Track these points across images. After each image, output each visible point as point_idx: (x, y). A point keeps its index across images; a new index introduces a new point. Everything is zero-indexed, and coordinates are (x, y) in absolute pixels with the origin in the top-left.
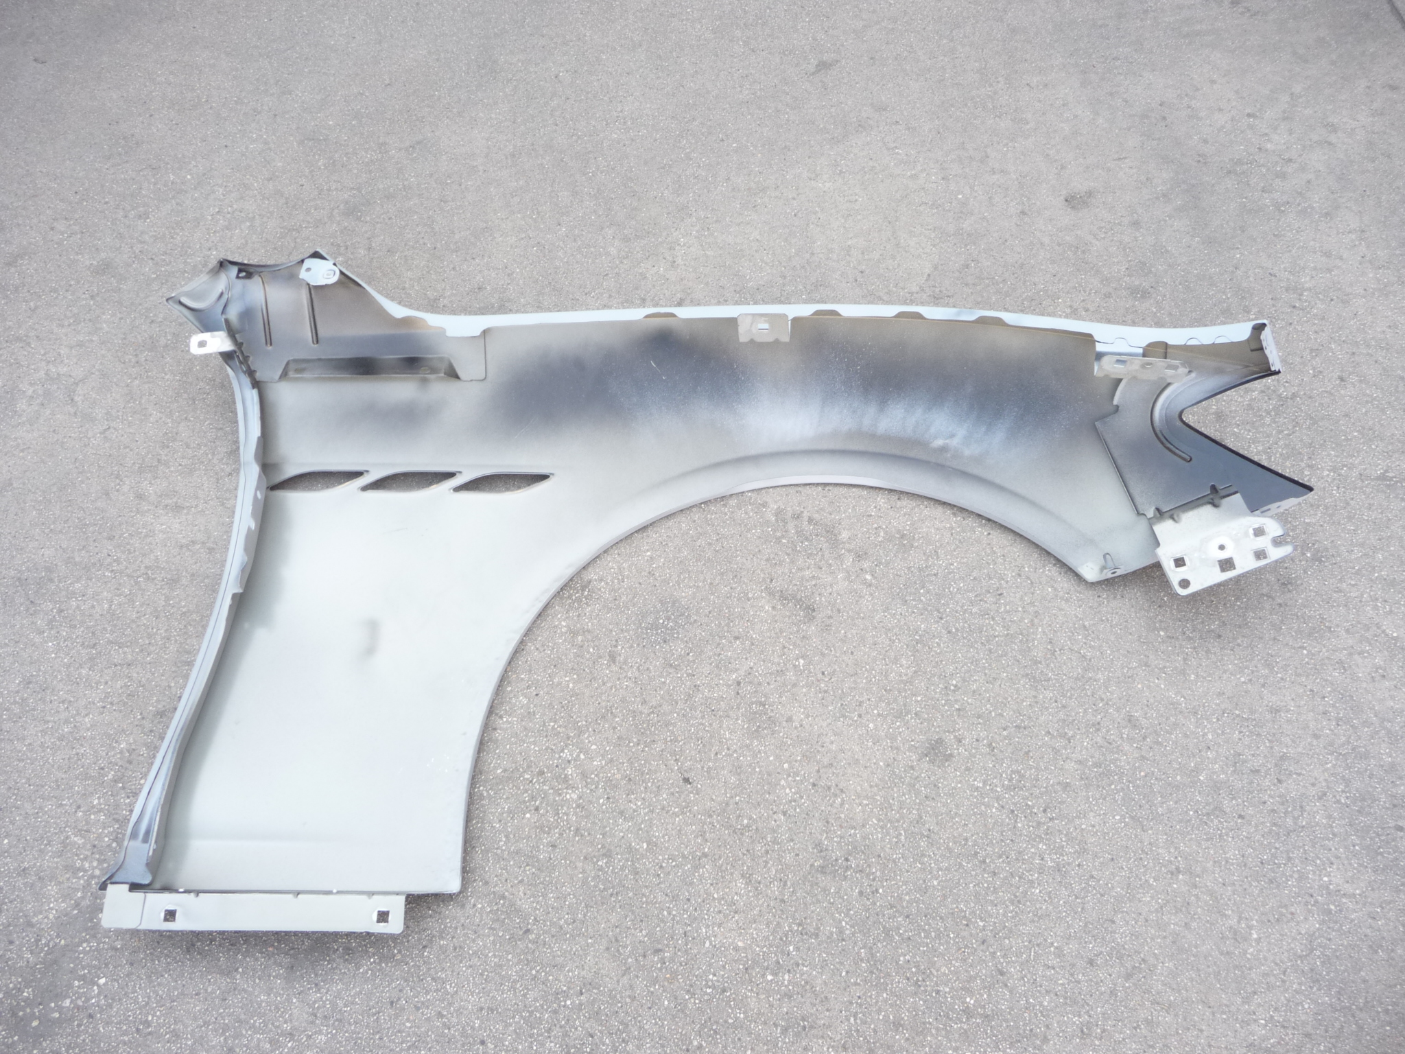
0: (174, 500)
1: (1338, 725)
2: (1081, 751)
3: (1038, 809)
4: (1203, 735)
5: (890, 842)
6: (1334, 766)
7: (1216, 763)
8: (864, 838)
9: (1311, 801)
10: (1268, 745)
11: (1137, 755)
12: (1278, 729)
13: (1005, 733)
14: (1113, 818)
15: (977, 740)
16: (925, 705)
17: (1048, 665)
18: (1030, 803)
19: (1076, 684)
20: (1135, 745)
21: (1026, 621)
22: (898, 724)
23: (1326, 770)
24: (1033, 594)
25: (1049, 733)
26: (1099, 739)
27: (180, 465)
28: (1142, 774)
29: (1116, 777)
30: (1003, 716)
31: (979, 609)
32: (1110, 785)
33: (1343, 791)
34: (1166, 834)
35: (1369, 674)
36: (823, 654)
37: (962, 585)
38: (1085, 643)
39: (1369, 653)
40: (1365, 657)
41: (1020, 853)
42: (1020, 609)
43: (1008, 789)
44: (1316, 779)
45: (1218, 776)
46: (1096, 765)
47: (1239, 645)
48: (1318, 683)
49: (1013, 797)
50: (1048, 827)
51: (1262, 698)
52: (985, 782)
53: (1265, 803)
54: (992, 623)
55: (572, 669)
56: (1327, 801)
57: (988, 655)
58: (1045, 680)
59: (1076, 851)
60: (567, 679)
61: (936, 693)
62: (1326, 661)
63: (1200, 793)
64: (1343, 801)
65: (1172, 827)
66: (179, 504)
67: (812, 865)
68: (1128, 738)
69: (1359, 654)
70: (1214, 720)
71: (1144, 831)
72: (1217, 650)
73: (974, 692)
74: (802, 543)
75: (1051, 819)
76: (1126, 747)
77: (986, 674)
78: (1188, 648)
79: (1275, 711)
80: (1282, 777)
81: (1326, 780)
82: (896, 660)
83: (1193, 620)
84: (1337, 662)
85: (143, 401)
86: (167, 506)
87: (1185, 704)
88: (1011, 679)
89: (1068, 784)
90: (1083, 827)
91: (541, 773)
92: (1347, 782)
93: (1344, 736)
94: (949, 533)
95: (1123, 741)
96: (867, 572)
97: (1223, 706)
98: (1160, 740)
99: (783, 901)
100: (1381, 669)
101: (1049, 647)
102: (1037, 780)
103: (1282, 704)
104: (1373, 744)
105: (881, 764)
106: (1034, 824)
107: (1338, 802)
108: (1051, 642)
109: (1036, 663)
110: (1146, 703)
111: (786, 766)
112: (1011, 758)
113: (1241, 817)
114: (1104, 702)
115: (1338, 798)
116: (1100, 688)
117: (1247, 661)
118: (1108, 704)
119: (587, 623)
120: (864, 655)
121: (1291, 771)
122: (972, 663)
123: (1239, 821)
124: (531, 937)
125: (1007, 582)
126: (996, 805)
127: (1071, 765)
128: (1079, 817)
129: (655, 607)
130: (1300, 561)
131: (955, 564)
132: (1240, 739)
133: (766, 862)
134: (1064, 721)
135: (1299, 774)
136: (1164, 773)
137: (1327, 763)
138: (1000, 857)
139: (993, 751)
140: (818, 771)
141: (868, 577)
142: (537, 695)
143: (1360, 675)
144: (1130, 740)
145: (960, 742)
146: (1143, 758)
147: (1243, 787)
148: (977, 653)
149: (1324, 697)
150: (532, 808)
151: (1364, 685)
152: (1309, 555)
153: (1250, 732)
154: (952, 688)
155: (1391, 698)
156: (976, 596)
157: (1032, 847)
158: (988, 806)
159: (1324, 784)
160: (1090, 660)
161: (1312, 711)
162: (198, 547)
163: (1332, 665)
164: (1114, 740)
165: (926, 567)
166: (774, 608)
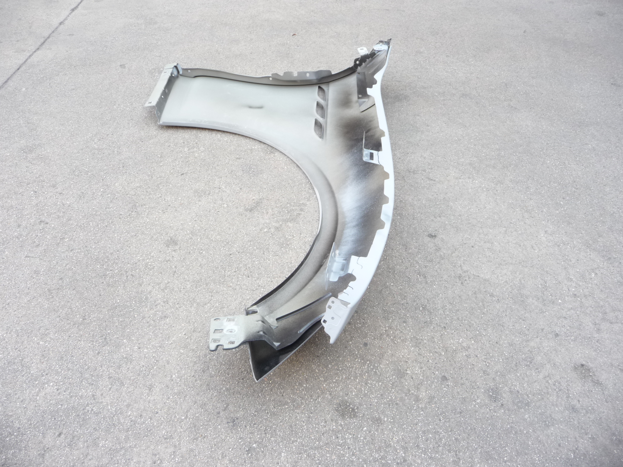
1: (131, 421)
2: (156, 293)
3: (134, 273)
4: (147, 347)
5: (137, 224)
6: (108, 410)
7: (130, 349)
9: (94, 390)
10: (132, 378)
11: (146, 316)
12: (139, 386)
13: (173, 267)
14: (119, 299)
15: (173, 257)
16: (195, 242)
17: (205, 289)
18: (137, 270)
19: (191, 298)
20: (151, 316)
21: (231, 284)
22: (188, 232)
23: (107, 405)
24: (247, 290)
25: (169, 283)
26: (159, 301)
28: (136, 316)
29: (138, 305)
30: (182, 267)
31: (241, 267)
32: (135, 301)
33: (92, 410)
34: (103, 318)
35: (158, 453)
36: (228, 212)
37: (256, 263)
38: (213, 306)
39: (173, 459)
40: (171, 455)
41: (117, 263)
42: (239, 283)
43: (147, 264)
44: (105, 397)
45: (123, 349)
46: (147, 298)
47: (196, 381)
48: (161, 419)
49: (143, 265)
50: (123, 275)
51: (160, 383)
52: (153, 257)
53: (101, 367)
54: (233, 271)
55: (236, 149)
56: (91, 399)
57: (215, 267)
58: (196, 286)
59: (109, 283)
60: (232, 148)
61: (200, 246)
62: (174, 429)
63: (118, 338)
64: (87, 408)
65: (105, 321)
67: (137, 203)
68: (156, 313)
69: (174, 452)
70: (154, 355)
71: (108, 310)
72: (196, 368)
73: (197, 259)
74: (287, 210)
75: (127, 277)
76: (152, 312)
77: (205, 264)
78: (200, 353)
79: (150, 388)
80: (112, 379)
81: (102, 402)
82: (219, 234)
83: (217, 360)
84: (172, 435)
87: (167, 344)
88: (200, 273)
89: (141, 285)
90: (119, 287)
91: (197, 143)
92: (97, 414)
93: (124, 422)
94: (288, 262)
95: (155, 311)
96: (268, 230)
97: (161, 361)
98: (151, 327)
100: (160, 463)
101: (214, 291)
102: (147, 275)
103: (153, 393)
104: (113, 438)
105: (172, 225)
106: (127, 270)
107: (88, 405)
108: (217, 292)
109: (207, 284)
110: (173, 326)
111: (180, 198)
112: (161, 267)
113: (99, 353)
114: (178, 308)
115: (90, 406)
116: (186, 308)
117: (185, 382)
118: (177, 309)
119: (255, 153)
120: (224, 224)
121: (113, 385)
122: (212, 260)
123: (97, 352)
124: (140, 142)
125: (256, 280)
126: (141, 259)
127: (150, 288)
128: (124, 286)
130: (250, 438)
131: (269, 262)
132: (140, 364)
134: (173, 290)
135: (110, 389)
136: (133, 325)
137: (111, 406)
138: (118, 257)
139: (166, 261)
140: (175, 207)
141: (265, 230)
143: (159, 447)
144: (155, 315)
145: (174, 251)
146: (144, 318)
147: (113, 358)
148: (217, 263)
149: (151, 419)
150: (184, 142)
151: (152, 447)
152: (254, 445)
153: (142, 371)
154: (201, 252)
155: (138, 462)
156: (249, 267)
157: (117, 268)
158: (141, 256)
159: (100, 401)
160: (203, 307)
161: (144, 410)
163: (170, 431)
164: (157, 308)
165: (269, 251)
166: (253, 199)
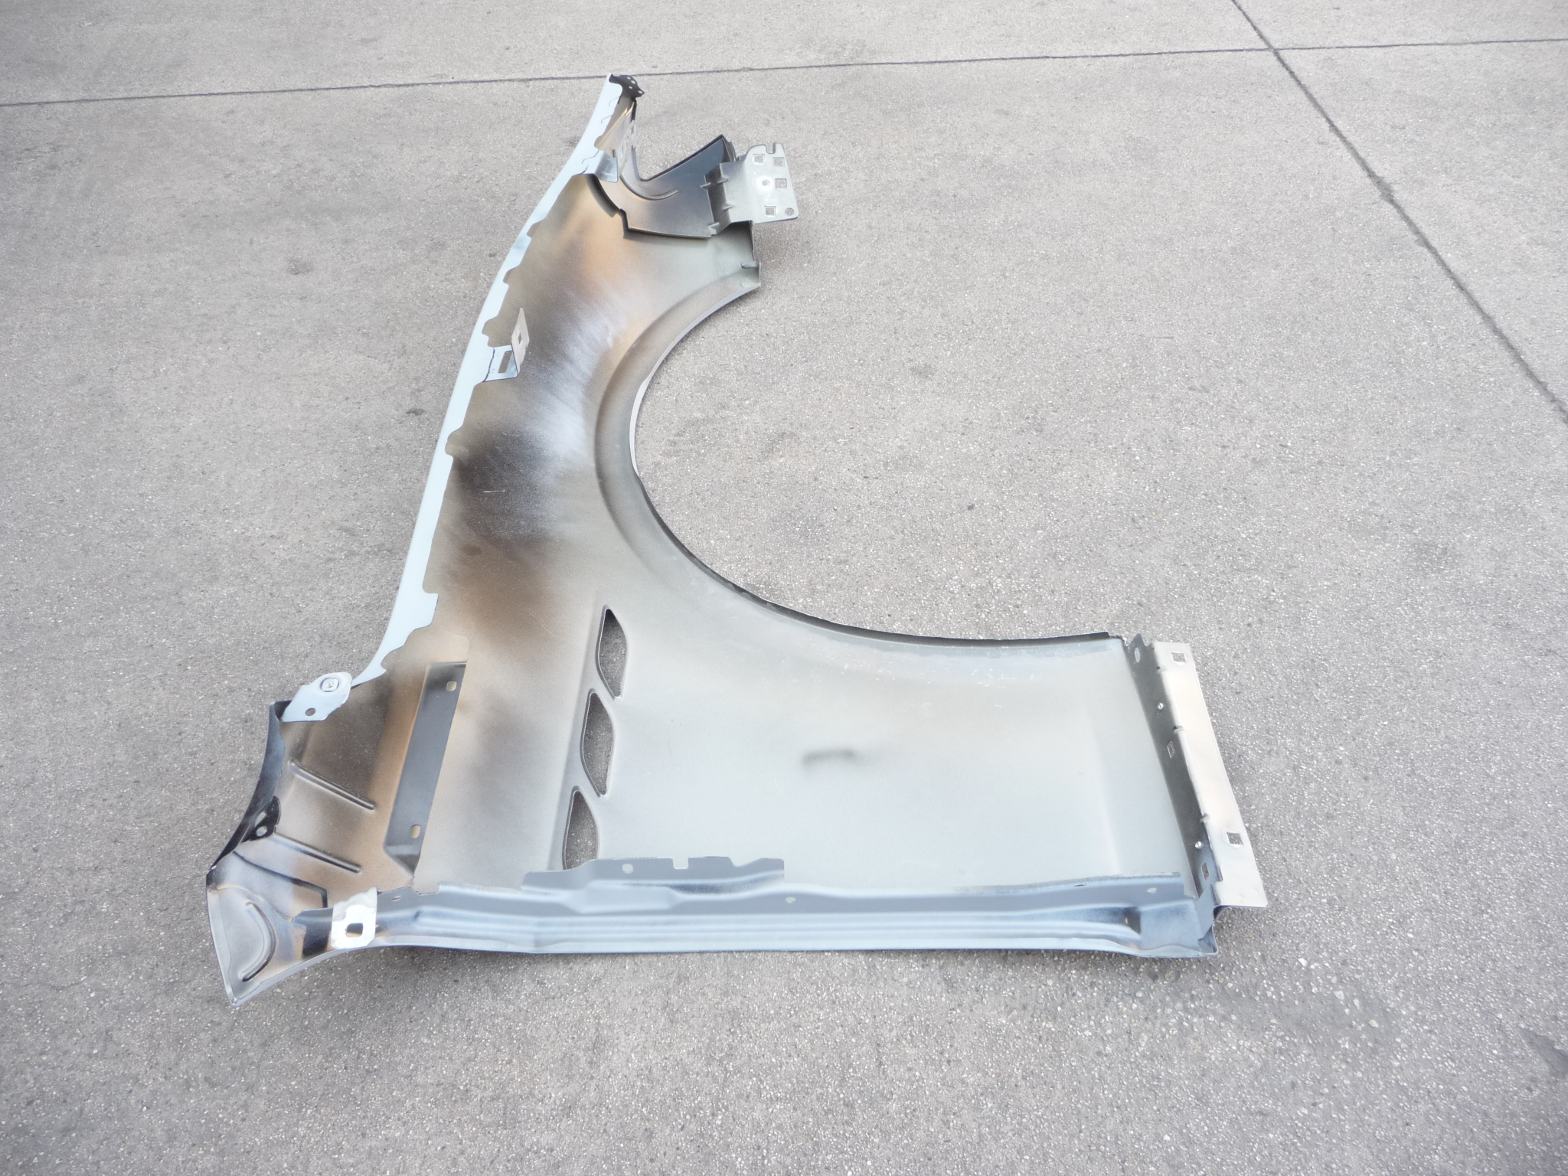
0: (581, 1054)
1: (879, 207)
2: (913, 307)
3: (965, 328)
4: (893, 256)
5: (1008, 396)
6: (912, 212)
7: (916, 253)
8: (1006, 409)
9: (940, 223)
10: (898, 233)
11: (914, 284)
12: (885, 228)
13: (901, 339)
14: (967, 297)
15: (910, 352)
16: (880, 376)
17: (837, 316)
18: (961, 331)
19: (853, 305)
20: (905, 284)
21: (794, 324)
22: (899, 389)
23: (915, 215)
24: (767, 319)
25: (899, 320)
26: (902, 298)
27: (510, 1062)
28: (929, 283)
29: (933, 294)
30: (886, 339)
31: (783, 346)
32: (940, 297)
33: (931, 211)
34: (976, 277)
36: (832, 428)
37: (757, 354)
38: (815, 298)
41: (1003, 338)
42: (782, 326)
43: (950, 340)
44: (923, 219)
45: (926, 254)
46: (924, 301)
49: (957, 338)
50: (980, 324)
51: (860, 231)
53: (944, 239)
54: (796, 340)
55: (857, 590)
56: (938, 217)
57: (828, 344)
58: (851, 318)
59: (997, 314)
60: (869, 593)
61: (867, 370)
63: (941, 262)
65: (970, 275)
66: (590, 1045)
67: (1037, 436)
68: (900, 286)
70: (880, 251)
71: (975, 286)
73: (864, 352)
74: (705, 440)
75: (973, 323)
76: (907, 288)
77: (847, 345)
78: (818, 256)
79: (870, 227)
80: (923, 231)
81: (923, 216)
82: (836, 389)
85: (351, 1161)
86: (591, 1063)
87: (867, 261)
88: (851, 333)
89: (942, 314)
90: (976, 310)
91: (977, 606)
92: (923, 209)
93: (887, 206)
95: (902, 288)
96: (742, 403)
97: (868, 246)
98: (899, 273)
99: (1071, 451)
101: (819, 315)
102: (941, 327)
103: (864, 224)
105: (938, 399)
106: (978, 330)
107: (939, 213)
108: (815, 314)
109: (835, 321)
110: (868, 276)
111: (947, 449)
112: (923, 337)
113: (957, 248)
114: (869, 294)
115: (936, 213)
116: (856, 295)
118: (870, 292)
119: (800, 583)
120: (832, 406)
121: (918, 227)
122: (837, 351)
123: (960, 249)
124: (1144, 600)
125: (755, 331)
126: (965, 346)
128: (969, 311)
129: (781, 534)
131: (735, 356)
132: (895, 243)
133: (1039, 460)
134: (887, 312)
135: (920, 224)
136: (927, 274)
137: (910, 214)
138: (1009, 346)
139: (918, 345)
140: (950, 432)
141: (747, 402)
142: (889, 616)
145: (912, 360)
146: (916, 281)
147: (933, 245)
148: (827, 348)
149: (857, 209)
150: (1017, 610)
153: (888, 238)
154: (861, 362)
156: (769, 347)
157: (998, 332)
158: (967, 350)
159: (926, 217)
160: (831, 297)
161: (869, 214)
162: (674, 998)
164: (902, 292)
166: (781, 456)
